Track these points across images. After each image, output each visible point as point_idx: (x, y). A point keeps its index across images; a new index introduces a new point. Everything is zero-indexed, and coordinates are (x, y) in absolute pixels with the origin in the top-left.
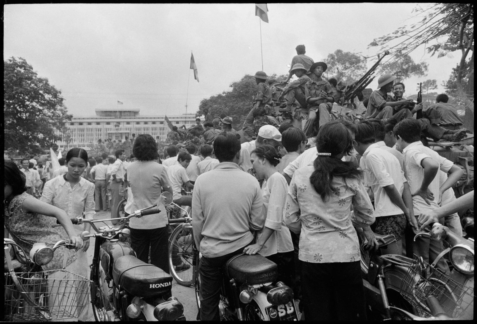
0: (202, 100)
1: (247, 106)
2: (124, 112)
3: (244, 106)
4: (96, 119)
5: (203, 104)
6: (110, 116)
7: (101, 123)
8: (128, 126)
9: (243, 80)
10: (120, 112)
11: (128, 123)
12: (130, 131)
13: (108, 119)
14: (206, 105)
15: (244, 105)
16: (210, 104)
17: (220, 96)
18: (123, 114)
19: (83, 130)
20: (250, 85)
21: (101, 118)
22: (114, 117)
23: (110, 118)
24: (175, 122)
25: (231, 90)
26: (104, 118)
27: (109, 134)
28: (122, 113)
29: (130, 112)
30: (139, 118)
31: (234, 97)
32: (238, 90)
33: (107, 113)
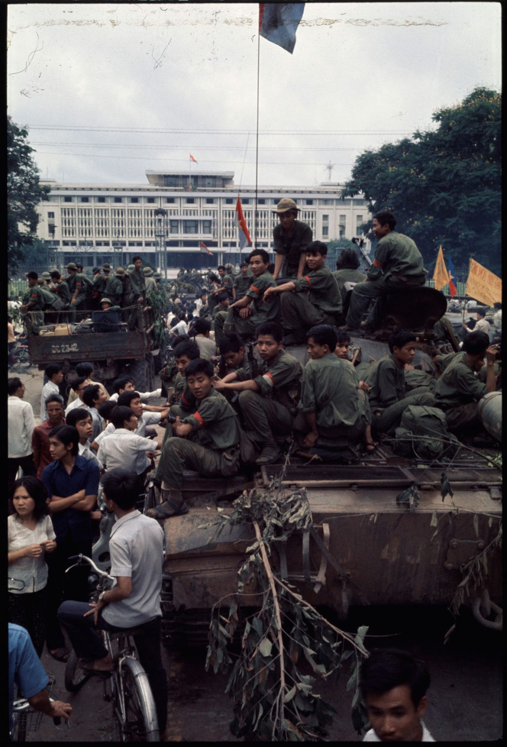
0: (360, 155)
1: (476, 170)
2: (204, 177)
3: (468, 171)
4: (148, 190)
5: (363, 163)
6: (175, 185)
7: (156, 200)
8: (210, 206)
9: (467, 101)
10: (196, 178)
11: (210, 201)
12: (214, 216)
13: (171, 190)
14: (369, 167)
15: (467, 168)
16: (379, 164)
17: (405, 145)
18: (200, 182)
19: (121, 212)
20: (489, 112)
21: (157, 190)
22: (182, 188)
23: (176, 190)
24: (305, 202)
25: (435, 126)
26: (162, 190)
27: (171, 221)
28: (199, 180)
29: (214, 177)
30: (232, 191)
31: (444, 146)
32: (454, 128)
33: (170, 180)
